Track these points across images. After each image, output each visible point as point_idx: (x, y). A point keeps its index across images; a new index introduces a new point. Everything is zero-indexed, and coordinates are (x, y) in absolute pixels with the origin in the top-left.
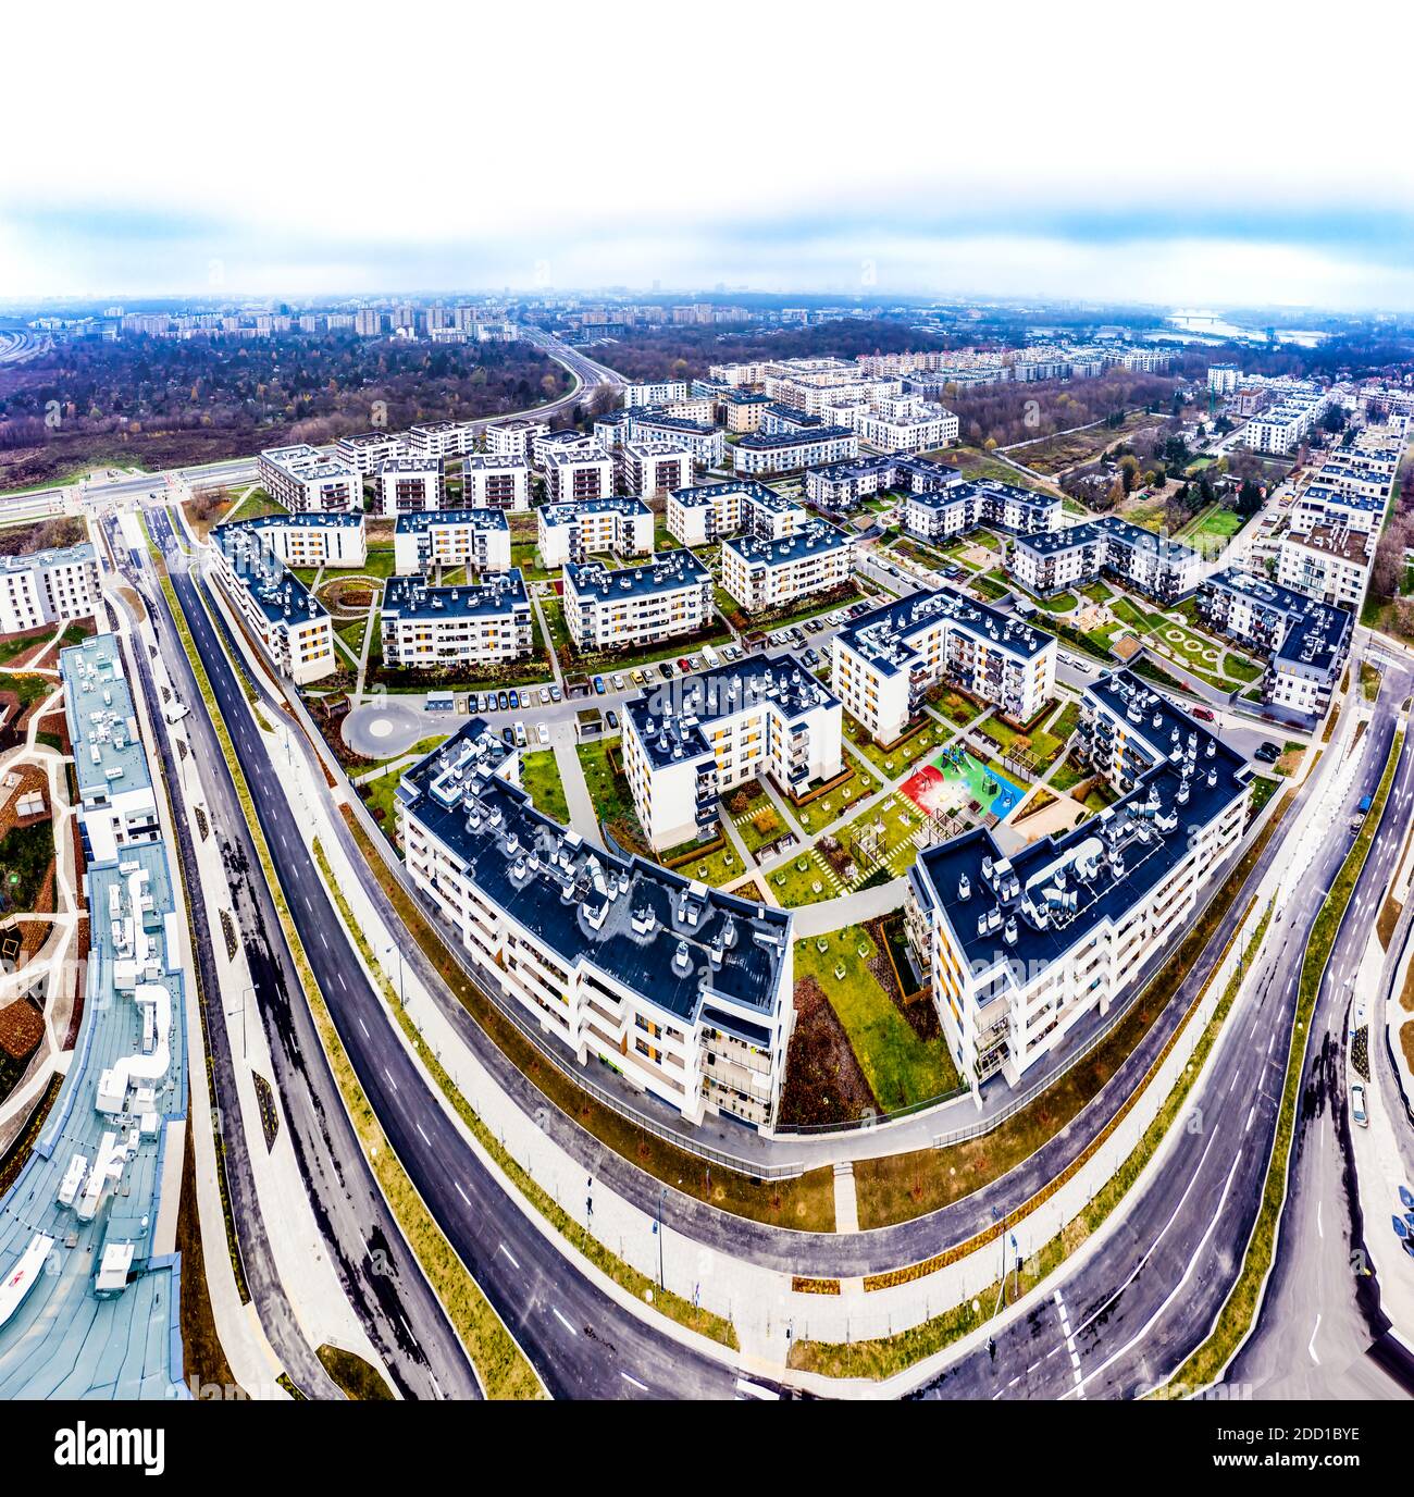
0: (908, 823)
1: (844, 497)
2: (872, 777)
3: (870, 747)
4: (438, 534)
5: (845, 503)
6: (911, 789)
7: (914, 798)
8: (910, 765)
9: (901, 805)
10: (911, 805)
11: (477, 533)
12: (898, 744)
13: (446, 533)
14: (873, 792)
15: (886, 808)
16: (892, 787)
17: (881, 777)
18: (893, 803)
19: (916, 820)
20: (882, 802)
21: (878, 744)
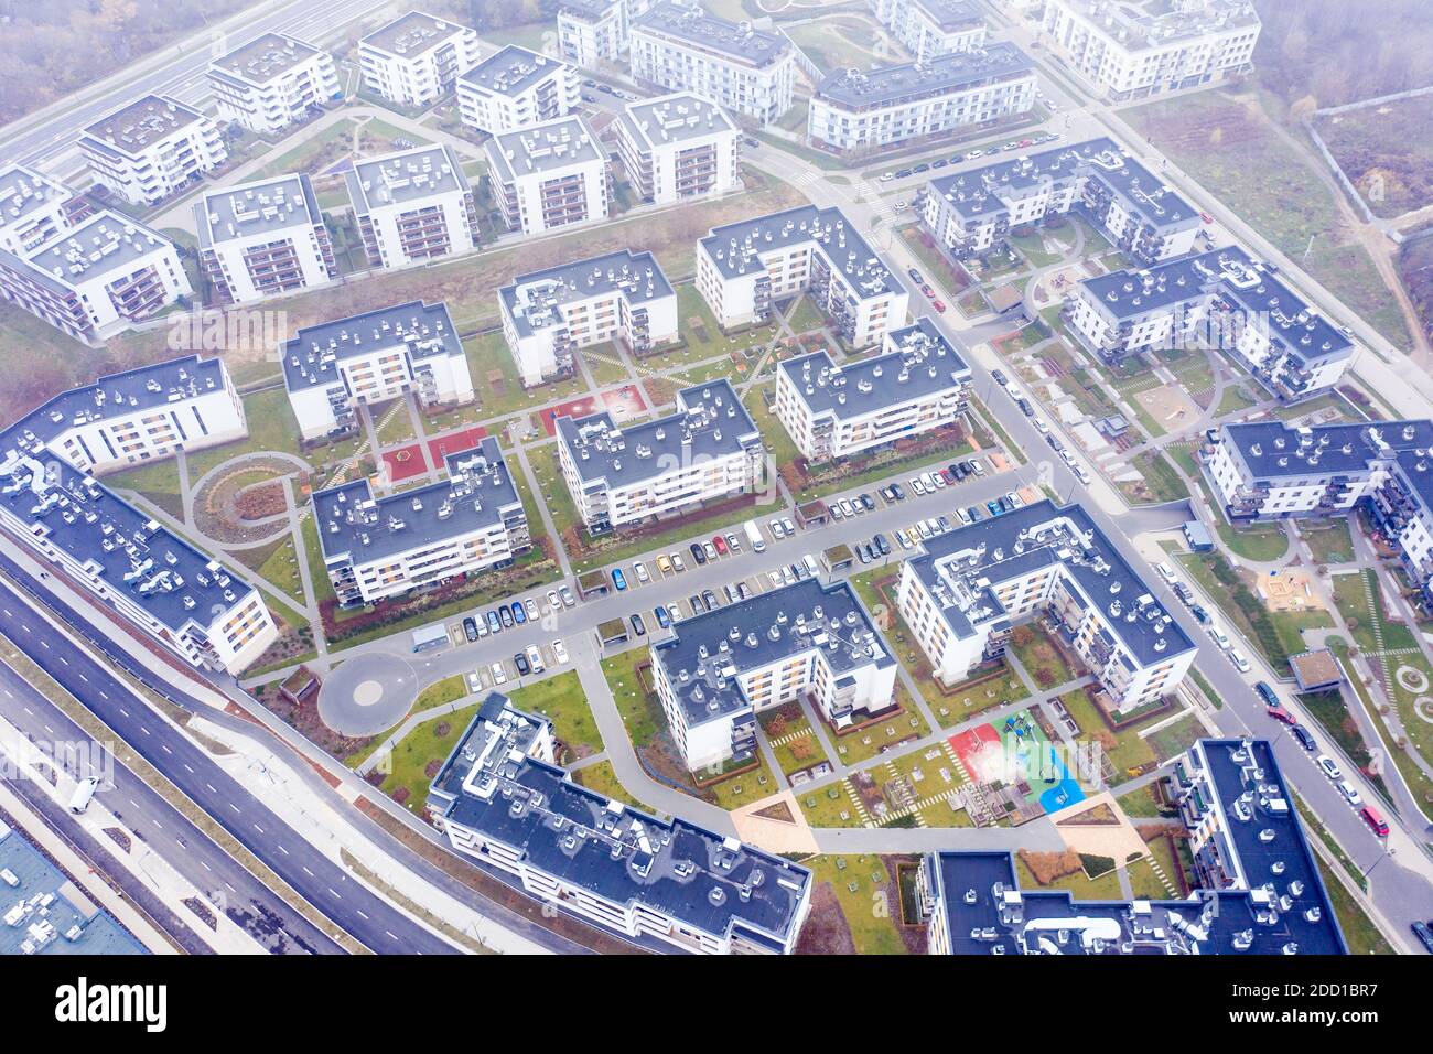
0: (948, 779)
1: (980, 240)
2: (921, 719)
3: (928, 684)
4: (352, 369)
5: (981, 246)
6: (963, 744)
7: (961, 755)
8: (967, 717)
9: (945, 760)
10: (956, 761)
11: (415, 364)
12: (959, 688)
13: (367, 365)
14: (919, 737)
15: (928, 757)
16: (941, 736)
17: (931, 721)
18: (938, 753)
19: (957, 779)
20: (927, 749)
21: (938, 681)
